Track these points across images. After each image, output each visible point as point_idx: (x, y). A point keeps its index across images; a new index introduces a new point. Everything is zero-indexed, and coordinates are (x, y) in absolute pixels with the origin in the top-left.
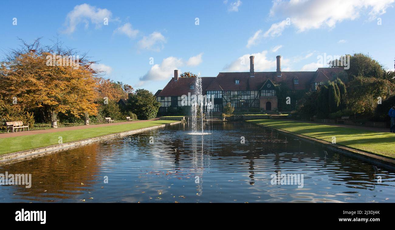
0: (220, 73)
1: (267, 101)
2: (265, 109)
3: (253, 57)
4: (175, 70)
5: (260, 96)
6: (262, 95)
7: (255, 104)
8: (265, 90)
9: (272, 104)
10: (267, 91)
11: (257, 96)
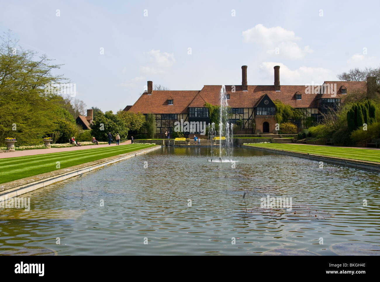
0: (204, 86)
1: (263, 122)
2: (262, 131)
3: (246, 67)
4: (148, 82)
5: (255, 115)
6: (258, 114)
7: (250, 125)
8: (261, 108)
9: (270, 125)
10: (264, 108)
11: (252, 115)
